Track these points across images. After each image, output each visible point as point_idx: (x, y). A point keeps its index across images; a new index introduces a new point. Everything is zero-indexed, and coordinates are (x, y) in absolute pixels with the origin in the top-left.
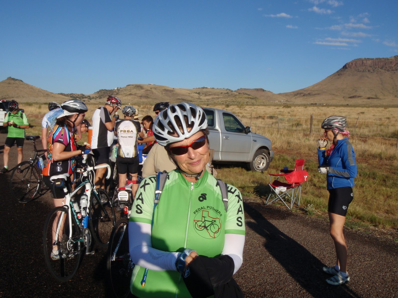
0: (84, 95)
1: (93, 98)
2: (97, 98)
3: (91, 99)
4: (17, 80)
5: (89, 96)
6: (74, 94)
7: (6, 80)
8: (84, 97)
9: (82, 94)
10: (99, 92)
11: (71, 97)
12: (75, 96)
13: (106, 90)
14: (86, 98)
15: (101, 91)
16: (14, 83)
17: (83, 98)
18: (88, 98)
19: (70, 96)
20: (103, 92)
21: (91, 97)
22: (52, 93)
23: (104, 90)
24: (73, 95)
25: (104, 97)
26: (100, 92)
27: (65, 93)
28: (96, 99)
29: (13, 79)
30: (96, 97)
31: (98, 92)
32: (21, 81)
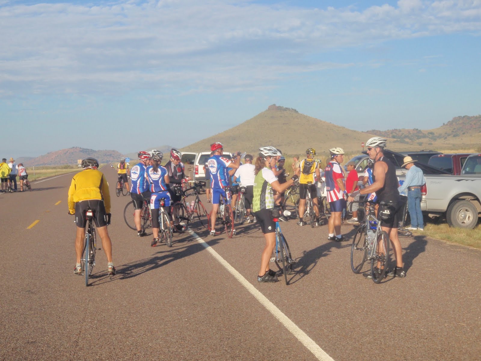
0: (420, 131)
1: (440, 137)
2: (449, 135)
3: (435, 140)
4: (286, 109)
5: (432, 133)
6: (400, 131)
7: (267, 110)
8: (420, 135)
9: (417, 129)
10: (453, 121)
11: (394, 137)
12: (403, 134)
13: (468, 118)
14: (424, 137)
15: (456, 120)
16: (281, 116)
17: (419, 137)
18: (430, 138)
19: (391, 135)
20: (461, 121)
21: (436, 134)
22: (355, 131)
23: (464, 117)
24: (397, 133)
25: (464, 134)
26: (454, 124)
27: (381, 130)
28: (446, 138)
29: (280, 109)
30: (446, 133)
31: (450, 123)
32: (295, 111)
